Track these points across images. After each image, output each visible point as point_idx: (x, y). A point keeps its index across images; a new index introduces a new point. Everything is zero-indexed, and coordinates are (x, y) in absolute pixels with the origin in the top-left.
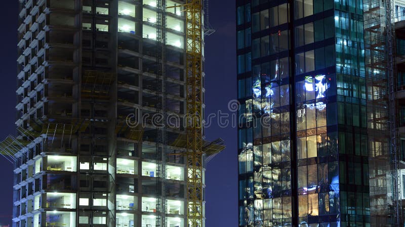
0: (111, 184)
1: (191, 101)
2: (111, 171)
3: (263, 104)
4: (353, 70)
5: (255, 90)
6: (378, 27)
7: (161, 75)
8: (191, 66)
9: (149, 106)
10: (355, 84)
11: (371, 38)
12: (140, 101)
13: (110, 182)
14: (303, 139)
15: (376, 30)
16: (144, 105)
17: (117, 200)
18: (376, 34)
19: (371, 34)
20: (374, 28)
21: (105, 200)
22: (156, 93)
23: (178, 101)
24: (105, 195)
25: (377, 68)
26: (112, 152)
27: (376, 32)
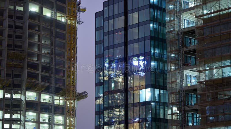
0: (23, 106)
1: (69, 70)
2: (23, 98)
3: (110, 73)
4: (160, 54)
5: (105, 64)
6: (174, 30)
7: (53, 55)
8: (69, 50)
9: (45, 72)
10: (161, 62)
11: (170, 36)
12: (40, 69)
13: (22, 105)
14: (132, 92)
15: (173, 32)
16: (42, 72)
17: (26, 116)
18: (173, 35)
19: (170, 34)
20: (172, 31)
21: (19, 115)
22: (50, 65)
23: (62, 70)
24: (20, 112)
25: (173, 53)
26: (24, 88)
27: (173, 33)
